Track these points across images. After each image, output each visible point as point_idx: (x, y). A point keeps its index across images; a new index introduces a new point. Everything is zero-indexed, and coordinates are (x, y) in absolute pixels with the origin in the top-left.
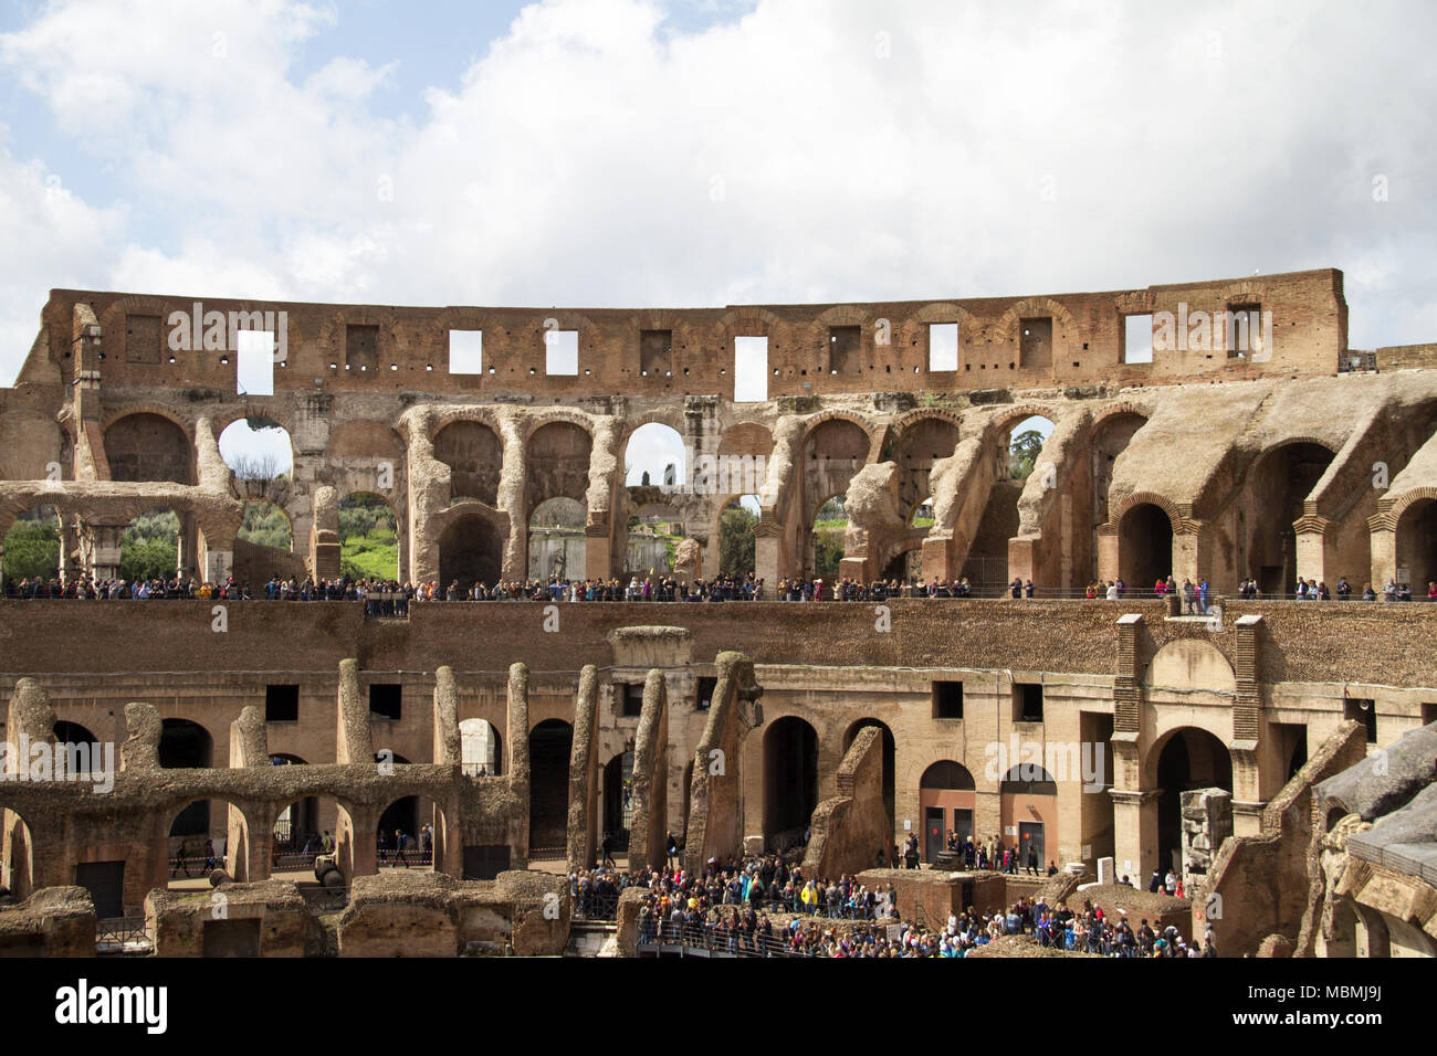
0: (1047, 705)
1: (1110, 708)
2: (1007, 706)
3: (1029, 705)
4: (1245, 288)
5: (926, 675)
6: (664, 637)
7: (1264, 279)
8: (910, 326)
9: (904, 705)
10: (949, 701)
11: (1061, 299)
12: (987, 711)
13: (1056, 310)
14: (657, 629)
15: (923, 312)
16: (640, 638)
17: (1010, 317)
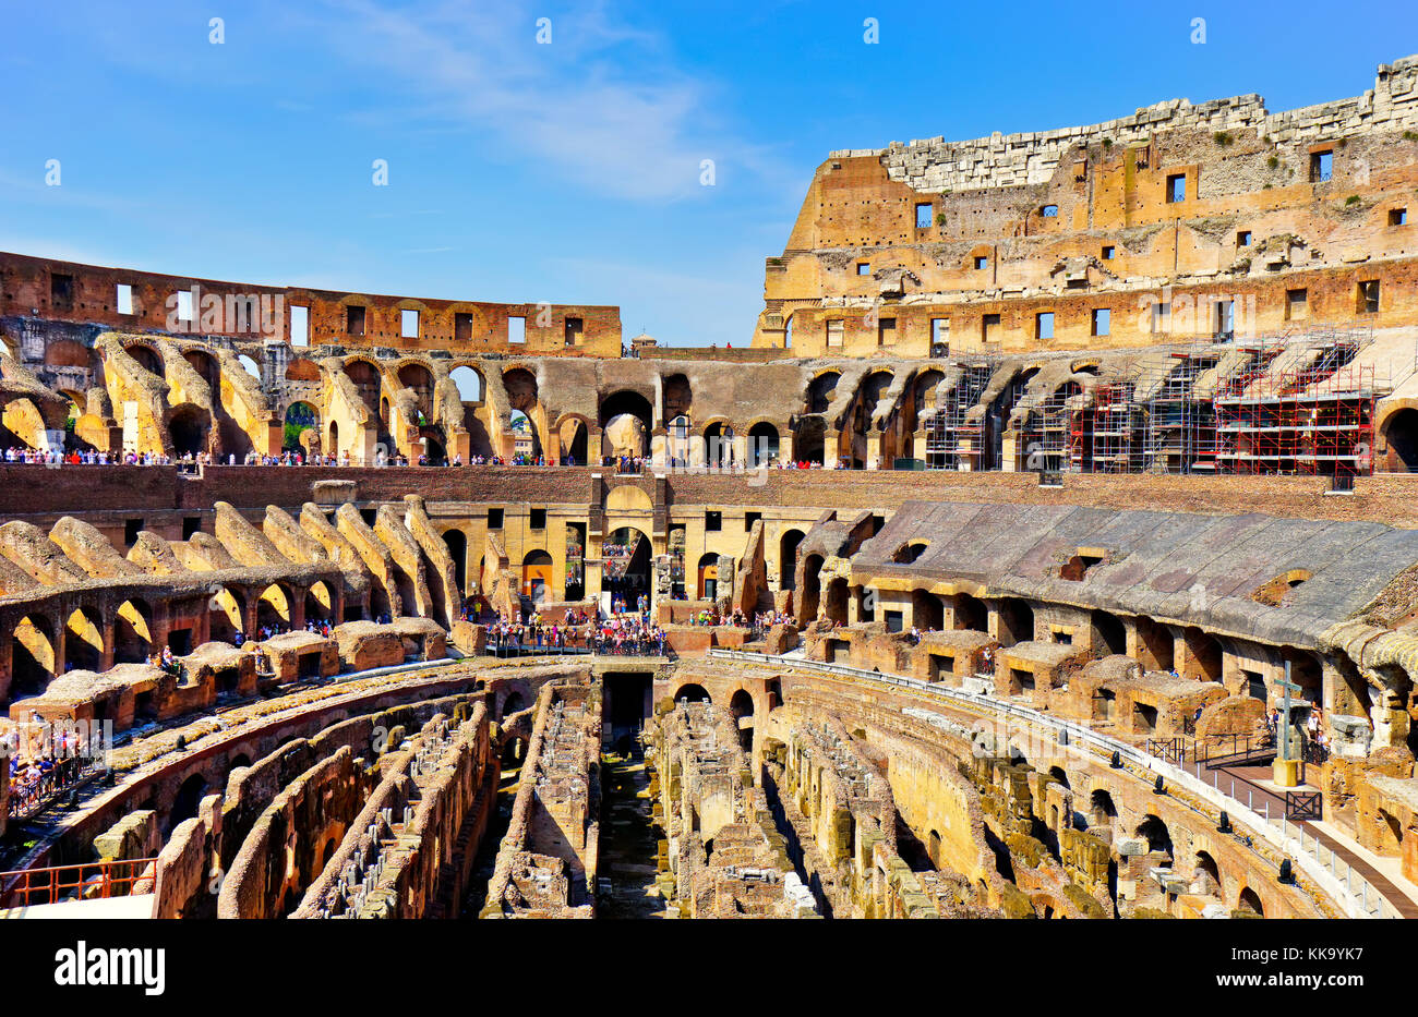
0: (548, 519)
1: (586, 520)
2: (528, 520)
3: (538, 520)
4: (575, 311)
5: (484, 507)
6: (343, 487)
7: (585, 307)
8: (394, 310)
9: (473, 521)
10: (495, 519)
11: (478, 305)
12: (516, 525)
13: (475, 310)
14: (339, 482)
15: (401, 303)
16: (330, 487)
17: (450, 311)
